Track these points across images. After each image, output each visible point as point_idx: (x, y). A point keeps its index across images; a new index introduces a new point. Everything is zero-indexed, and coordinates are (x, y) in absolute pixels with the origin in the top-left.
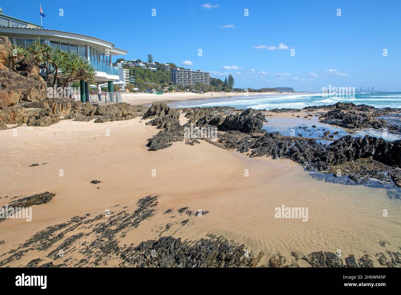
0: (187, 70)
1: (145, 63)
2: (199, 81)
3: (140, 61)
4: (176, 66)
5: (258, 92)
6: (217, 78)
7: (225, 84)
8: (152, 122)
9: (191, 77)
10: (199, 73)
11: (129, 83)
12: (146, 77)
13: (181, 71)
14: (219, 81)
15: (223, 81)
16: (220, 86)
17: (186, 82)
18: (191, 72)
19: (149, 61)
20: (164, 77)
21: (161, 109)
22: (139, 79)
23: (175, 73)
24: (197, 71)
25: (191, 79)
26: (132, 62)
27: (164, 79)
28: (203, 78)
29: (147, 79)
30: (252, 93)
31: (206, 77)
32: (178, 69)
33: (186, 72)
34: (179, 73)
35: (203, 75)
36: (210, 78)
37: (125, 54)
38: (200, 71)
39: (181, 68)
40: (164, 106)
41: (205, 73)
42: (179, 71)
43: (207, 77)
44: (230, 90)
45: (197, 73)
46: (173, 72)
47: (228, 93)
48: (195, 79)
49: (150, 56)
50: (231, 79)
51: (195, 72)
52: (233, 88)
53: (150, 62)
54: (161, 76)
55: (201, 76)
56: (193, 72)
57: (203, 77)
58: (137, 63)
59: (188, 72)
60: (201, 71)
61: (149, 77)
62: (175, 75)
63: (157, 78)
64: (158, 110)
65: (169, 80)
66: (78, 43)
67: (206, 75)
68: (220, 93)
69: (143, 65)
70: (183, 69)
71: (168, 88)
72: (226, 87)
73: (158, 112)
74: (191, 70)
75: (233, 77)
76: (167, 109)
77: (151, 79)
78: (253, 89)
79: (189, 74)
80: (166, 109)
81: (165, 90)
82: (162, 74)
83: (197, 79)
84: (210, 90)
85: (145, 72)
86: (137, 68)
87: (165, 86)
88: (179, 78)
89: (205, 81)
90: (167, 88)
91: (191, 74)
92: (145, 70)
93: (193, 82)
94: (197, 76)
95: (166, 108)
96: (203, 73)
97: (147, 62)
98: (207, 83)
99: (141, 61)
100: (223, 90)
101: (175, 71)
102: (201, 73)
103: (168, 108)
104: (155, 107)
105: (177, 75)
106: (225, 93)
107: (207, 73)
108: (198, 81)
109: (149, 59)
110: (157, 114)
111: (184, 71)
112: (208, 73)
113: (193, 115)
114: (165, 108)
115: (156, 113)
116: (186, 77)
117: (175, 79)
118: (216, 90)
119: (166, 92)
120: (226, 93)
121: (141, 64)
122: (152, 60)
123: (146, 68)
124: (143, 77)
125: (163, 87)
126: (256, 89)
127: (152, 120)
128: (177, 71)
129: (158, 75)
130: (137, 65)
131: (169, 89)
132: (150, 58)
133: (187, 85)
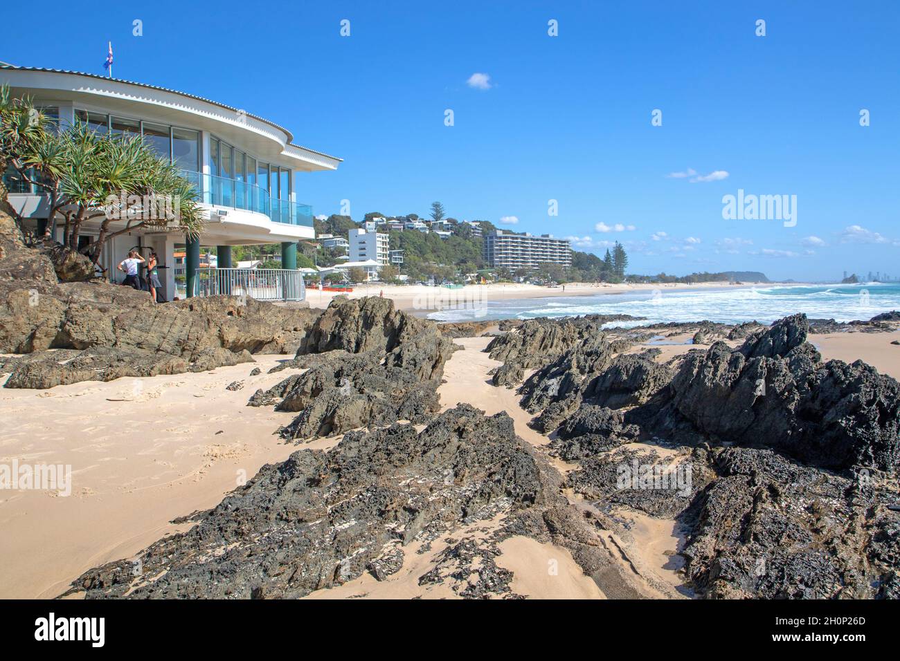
0: (518, 234)
1: (427, 221)
2: (546, 259)
3: (415, 217)
4: (493, 226)
5: (682, 282)
6: (587, 253)
7: (605, 266)
8: (285, 387)
9: (528, 251)
10: (546, 241)
11: (389, 264)
12: (428, 251)
13: (506, 238)
14: (592, 259)
15: (602, 257)
16: (594, 270)
17: (517, 262)
18: (527, 239)
19: (434, 216)
20: (467, 252)
21: (368, 323)
22: (412, 257)
23: (492, 242)
24: (543, 236)
25: (528, 255)
26: (398, 220)
27: (468, 255)
28: (556, 252)
29: (429, 255)
30: (670, 284)
31: (561, 249)
32: (499, 233)
33: (517, 238)
34: (501, 242)
35: (555, 245)
36: (572, 252)
37: (331, 167)
38: (548, 236)
39: (505, 232)
40: (381, 307)
41: (559, 241)
42: (500, 238)
43: (565, 249)
44: (618, 278)
45: (542, 240)
46: (488, 240)
47: (613, 285)
48: (538, 255)
49: (437, 206)
50: (620, 254)
51: (537, 240)
52: (625, 274)
53: (437, 218)
54: (461, 248)
55: (551, 248)
56: (532, 239)
57: (555, 249)
58: (409, 221)
59: (522, 239)
60: (551, 237)
61: (434, 251)
62: (492, 246)
63: (453, 253)
64: (353, 326)
65: (479, 257)
66: (172, 123)
67: (563, 246)
68: (596, 284)
69: (422, 225)
70: (509, 232)
71: (476, 274)
72: (608, 272)
73: (353, 336)
74: (529, 235)
75: (625, 249)
76: (397, 323)
77: (439, 257)
78: (673, 275)
79: (523, 243)
80: (392, 323)
81: (469, 279)
82: (464, 245)
83: (543, 255)
84: (572, 280)
85: (426, 240)
86: (408, 231)
87: (469, 271)
88: (501, 254)
89: (560, 260)
90: (473, 275)
91: (527, 243)
92: (426, 237)
93: (532, 262)
94: (542, 248)
95: (392, 316)
96: (555, 241)
97: (431, 219)
98: (565, 263)
99: (417, 217)
100: (602, 278)
101: (491, 238)
102: (551, 241)
103: (398, 317)
104: (339, 313)
105: (497, 246)
106: (607, 284)
107: (565, 242)
108: (543, 259)
109: (434, 213)
110: (349, 342)
111: (513, 238)
112: (568, 242)
113: (515, 346)
114: (387, 318)
115: (341, 338)
116: (517, 250)
117: (492, 254)
118: (584, 280)
119: (472, 283)
120: (610, 285)
121: (418, 224)
122: (442, 215)
123: (427, 232)
124: (420, 252)
125: (463, 273)
126: (679, 276)
127: (288, 381)
128: (497, 237)
129: (455, 246)
130: (410, 226)
131: (477, 276)
132: (437, 211)
133: (520, 267)
